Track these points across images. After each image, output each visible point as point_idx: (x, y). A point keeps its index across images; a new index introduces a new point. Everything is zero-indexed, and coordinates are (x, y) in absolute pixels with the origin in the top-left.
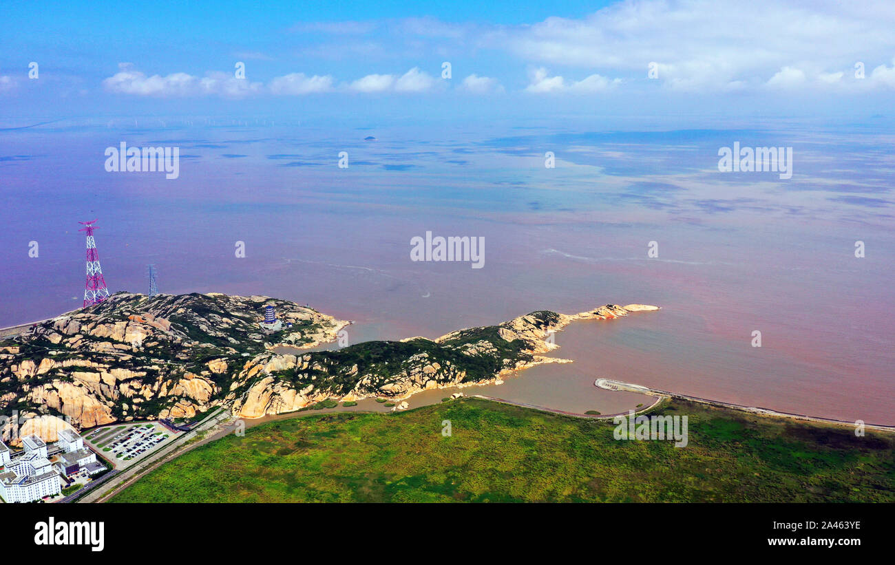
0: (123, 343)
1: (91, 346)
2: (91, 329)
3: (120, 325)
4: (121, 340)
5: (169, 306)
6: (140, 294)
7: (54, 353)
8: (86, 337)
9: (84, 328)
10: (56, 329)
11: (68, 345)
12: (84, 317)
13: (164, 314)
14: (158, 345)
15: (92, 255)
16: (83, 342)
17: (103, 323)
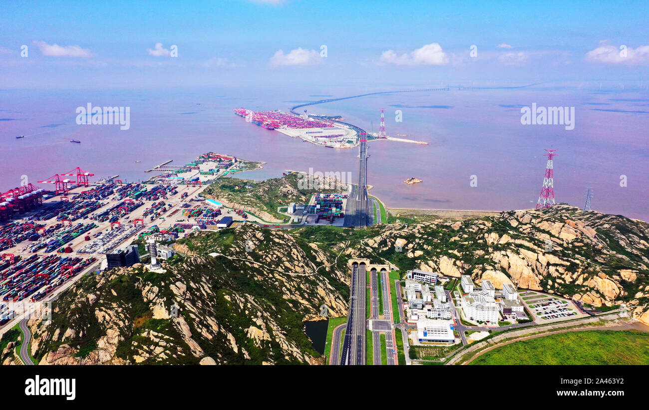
0: (558, 238)
1: (536, 234)
2: (538, 223)
3: (558, 225)
4: (557, 235)
5: (598, 221)
6: (577, 207)
7: (511, 232)
8: (534, 227)
9: (534, 221)
10: (516, 217)
11: (521, 230)
12: (535, 214)
13: (593, 225)
14: (583, 246)
15: (549, 174)
16: (531, 230)
17: (547, 220)
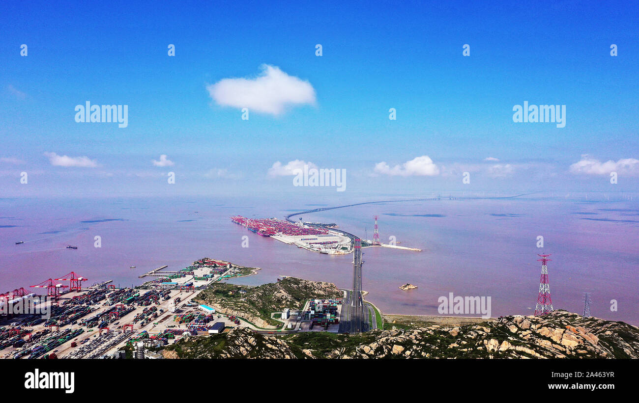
0: (560, 345)
1: (537, 340)
2: (538, 329)
3: (559, 331)
4: (559, 342)
5: (599, 328)
6: (576, 314)
7: (511, 339)
8: (534, 333)
9: (533, 326)
10: (515, 323)
11: (521, 336)
12: (534, 319)
13: (595, 332)
14: (587, 354)
15: (544, 279)
16: (531, 336)
17: (547, 326)
